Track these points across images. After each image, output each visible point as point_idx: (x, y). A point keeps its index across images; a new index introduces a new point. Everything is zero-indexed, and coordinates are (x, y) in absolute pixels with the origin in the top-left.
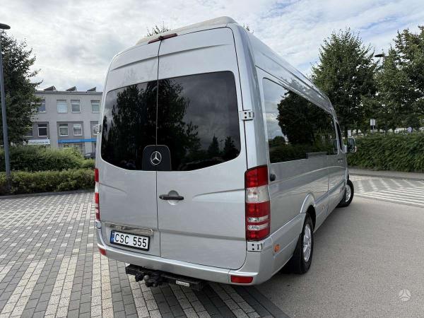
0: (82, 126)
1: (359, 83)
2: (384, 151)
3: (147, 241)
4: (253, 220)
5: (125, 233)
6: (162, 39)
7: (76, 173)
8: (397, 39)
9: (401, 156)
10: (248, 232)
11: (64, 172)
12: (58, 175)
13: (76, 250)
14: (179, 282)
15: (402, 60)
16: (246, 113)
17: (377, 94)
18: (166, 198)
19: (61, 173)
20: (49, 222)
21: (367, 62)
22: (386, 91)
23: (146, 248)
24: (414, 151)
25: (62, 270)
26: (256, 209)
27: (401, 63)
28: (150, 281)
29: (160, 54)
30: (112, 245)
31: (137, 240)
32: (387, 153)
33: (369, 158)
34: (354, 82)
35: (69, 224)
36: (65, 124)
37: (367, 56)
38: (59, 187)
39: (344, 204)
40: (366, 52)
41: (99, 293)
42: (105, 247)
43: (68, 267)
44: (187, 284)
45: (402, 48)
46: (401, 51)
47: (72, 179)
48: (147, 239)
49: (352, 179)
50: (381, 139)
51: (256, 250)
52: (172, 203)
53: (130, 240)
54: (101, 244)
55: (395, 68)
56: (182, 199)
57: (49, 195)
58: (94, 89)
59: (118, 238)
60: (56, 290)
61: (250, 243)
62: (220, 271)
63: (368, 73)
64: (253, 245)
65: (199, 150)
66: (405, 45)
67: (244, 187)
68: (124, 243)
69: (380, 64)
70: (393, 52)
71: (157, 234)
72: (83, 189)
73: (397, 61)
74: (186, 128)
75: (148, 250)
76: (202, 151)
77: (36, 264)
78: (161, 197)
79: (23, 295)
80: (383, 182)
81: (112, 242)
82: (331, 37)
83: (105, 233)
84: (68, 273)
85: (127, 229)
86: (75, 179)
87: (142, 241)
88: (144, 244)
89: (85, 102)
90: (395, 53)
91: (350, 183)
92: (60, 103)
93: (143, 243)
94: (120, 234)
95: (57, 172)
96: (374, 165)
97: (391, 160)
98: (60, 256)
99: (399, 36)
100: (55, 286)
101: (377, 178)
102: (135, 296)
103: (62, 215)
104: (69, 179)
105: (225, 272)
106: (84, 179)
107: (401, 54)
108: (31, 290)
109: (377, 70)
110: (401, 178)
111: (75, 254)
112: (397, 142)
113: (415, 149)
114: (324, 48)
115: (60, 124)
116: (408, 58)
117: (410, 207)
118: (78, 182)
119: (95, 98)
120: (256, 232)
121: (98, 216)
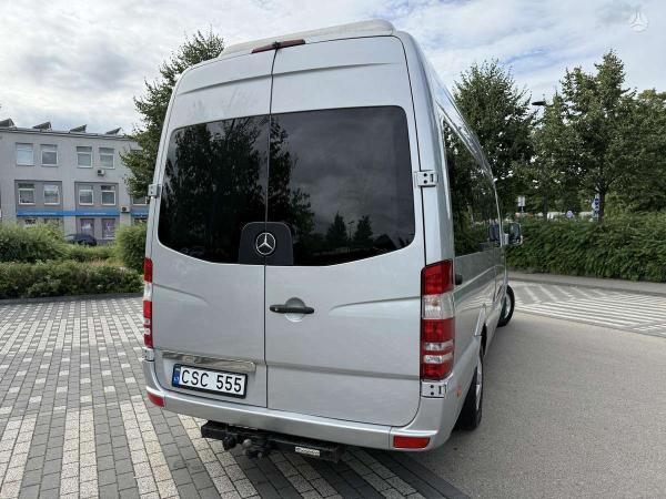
0: (61, 188)
1: (507, 142)
2: (543, 245)
3: (242, 383)
4: (431, 347)
5: (202, 369)
6: (277, 46)
7: (62, 266)
8: (565, 81)
9: (567, 252)
10: (424, 366)
11: (39, 264)
12: (29, 270)
13: (86, 399)
14: (301, 450)
15: (571, 112)
16: (425, 175)
17: (533, 160)
18: (281, 310)
19: (34, 267)
20: (23, 350)
21: (520, 112)
22: (549, 156)
23: (241, 393)
24: (585, 245)
25: (71, 433)
26: (435, 328)
27: (570, 117)
28: (253, 449)
29: (274, 72)
30: (174, 389)
31: (223, 380)
32: (547, 248)
33: (520, 255)
34: (500, 140)
35: (62, 354)
36: (30, 184)
37: (520, 103)
38: (30, 290)
39: (504, 321)
40: (519, 97)
41: (147, 471)
42: (161, 393)
43: (80, 428)
44: (316, 453)
45: (571, 94)
46: (570, 99)
47: (54, 277)
48: (243, 378)
49: (512, 284)
50: (538, 227)
51: (436, 394)
52: (294, 319)
53: (211, 381)
54: (154, 387)
55: (561, 124)
56: (311, 311)
57: (13, 304)
58: (84, 128)
59: (188, 377)
60: (69, 468)
61: (426, 384)
62: (374, 430)
63: (522, 129)
64: (432, 387)
65: (312, 232)
66: (575, 91)
67: (419, 295)
68: (199, 386)
69: (540, 115)
70: (558, 99)
71: (261, 370)
72: (72, 294)
73: (564, 113)
74: (292, 197)
75: (243, 397)
76: (316, 235)
77: (17, 423)
78: (272, 309)
79: (7, 479)
80: (544, 290)
81: (175, 384)
82: (470, 70)
83: (162, 368)
84: (83, 439)
85: (204, 360)
86: (61, 277)
87: (232, 381)
88: (237, 387)
89: (66, 149)
90: (562, 100)
91: (510, 291)
92: (19, 148)
93: (235, 385)
94: (191, 371)
95: (28, 265)
96: (528, 264)
97: (552, 258)
98: (59, 409)
99: (568, 77)
100: (65, 461)
101: (534, 285)
102: (212, 475)
103: (44, 339)
104: (48, 277)
105: (385, 431)
106: (74, 277)
107: (570, 104)
108: (21, 470)
109: (534, 124)
110: (569, 285)
111: (86, 404)
112: (562, 232)
113: (586, 242)
114: (459, 88)
115: (21, 184)
116: (578, 110)
117: (594, 328)
118: (63, 282)
119: (85, 143)
120: (435, 367)
121: (149, 340)
